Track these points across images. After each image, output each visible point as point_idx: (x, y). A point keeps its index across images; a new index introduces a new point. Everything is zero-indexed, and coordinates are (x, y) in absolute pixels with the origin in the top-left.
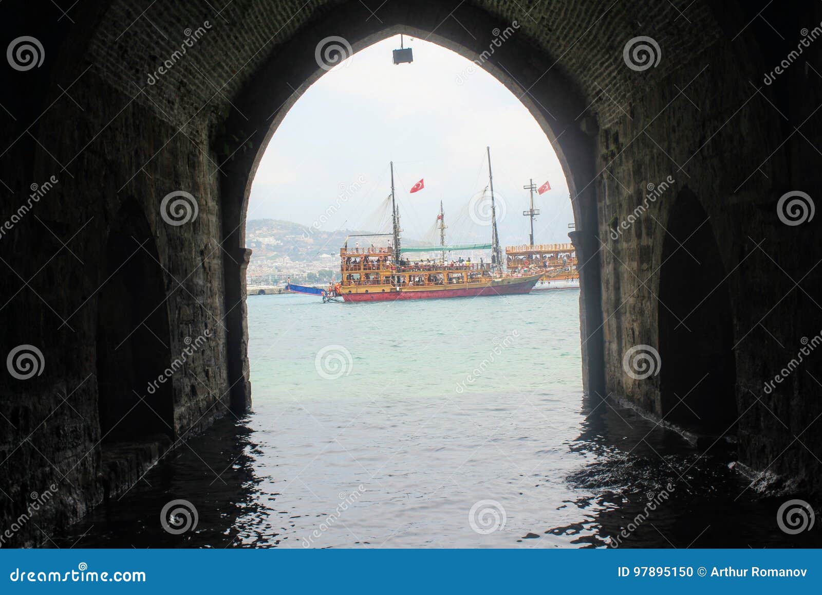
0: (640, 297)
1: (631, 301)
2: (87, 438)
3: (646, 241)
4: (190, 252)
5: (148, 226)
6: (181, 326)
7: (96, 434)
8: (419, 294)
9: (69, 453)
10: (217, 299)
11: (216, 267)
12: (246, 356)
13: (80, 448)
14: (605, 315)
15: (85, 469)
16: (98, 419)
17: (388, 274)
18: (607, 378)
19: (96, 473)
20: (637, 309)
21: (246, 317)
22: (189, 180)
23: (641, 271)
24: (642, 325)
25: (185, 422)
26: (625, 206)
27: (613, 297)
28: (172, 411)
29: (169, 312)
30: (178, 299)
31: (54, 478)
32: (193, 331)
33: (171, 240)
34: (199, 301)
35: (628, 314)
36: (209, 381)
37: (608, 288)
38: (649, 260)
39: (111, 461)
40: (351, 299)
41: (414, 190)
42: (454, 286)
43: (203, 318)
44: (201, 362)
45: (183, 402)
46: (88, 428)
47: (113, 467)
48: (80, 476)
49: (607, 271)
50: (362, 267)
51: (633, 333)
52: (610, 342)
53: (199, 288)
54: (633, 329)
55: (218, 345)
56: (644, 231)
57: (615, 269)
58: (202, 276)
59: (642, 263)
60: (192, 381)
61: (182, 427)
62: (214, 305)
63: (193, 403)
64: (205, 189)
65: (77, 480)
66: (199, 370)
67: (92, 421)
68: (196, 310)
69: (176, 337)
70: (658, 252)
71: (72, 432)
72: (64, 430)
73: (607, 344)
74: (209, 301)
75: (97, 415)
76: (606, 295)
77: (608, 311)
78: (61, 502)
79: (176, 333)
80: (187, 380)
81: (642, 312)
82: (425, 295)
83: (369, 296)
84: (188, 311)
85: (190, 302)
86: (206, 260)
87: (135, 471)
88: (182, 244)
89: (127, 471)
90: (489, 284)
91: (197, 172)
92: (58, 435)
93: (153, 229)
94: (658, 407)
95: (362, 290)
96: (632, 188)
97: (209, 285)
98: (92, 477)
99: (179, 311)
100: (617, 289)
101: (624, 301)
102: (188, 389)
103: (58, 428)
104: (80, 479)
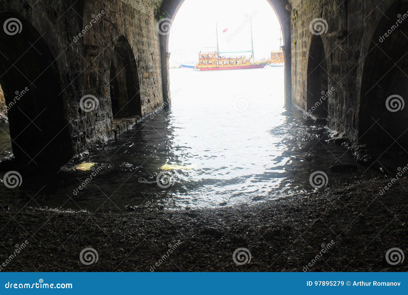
0: (302, 70)
1: (300, 71)
2: (107, 117)
3: (305, 50)
4: (147, 54)
5: (130, 46)
6: (144, 79)
7: (111, 116)
8: (225, 68)
9: (101, 122)
10: (158, 70)
11: (158, 59)
12: (169, 89)
13: (105, 120)
14: (292, 75)
15: (107, 127)
16: (111, 111)
17: (215, 61)
18: (292, 97)
19: (111, 128)
20: (301, 74)
21: (169, 76)
22: (146, 29)
23: (303, 60)
24: (303, 79)
25: (146, 111)
26: (299, 37)
27: (294, 69)
28: (141, 108)
29: (139, 75)
30: (142, 70)
31: (95, 130)
32: (149, 81)
33: (139, 50)
34: (151, 71)
35: (299, 75)
36: (155, 97)
37: (293, 65)
38: (305, 56)
39: (118, 124)
40: (202, 69)
41: (224, 31)
42: (237, 65)
43: (153, 76)
44: (152, 91)
45: (145, 105)
46: (108, 114)
47: (118, 126)
48: (105, 129)
49: (293, 60)
50: (206, 59)
51: (300, 82)
52: (293, 85)
53: (151, 66)
54: (300, 81)
55: (159, 85)
56: (304, 46)
57: (295, 59)
58: (152, 62)
59: (303, 57)
60: (148, 98)
61: (144, 113)
62: (157, 72)
63: (149, 105)
64: (153, 32)
65: (104, 130)
66: (151, 94)
67: (109, 111)
68: (150, 74)
69: (142, 83)
70: (308, 53)
71: (102, 115)
72: (98, 114)
73: (292, 86)
74: (155, 71)
75: (111, 109)
76: (293, 68)
77: (293, 74)
78: (98, 138)
79: (142, 82)
80: (146, 97)
81: (302, 75)
82: (227, 68)
83: (208, 69)
84: (146, 75)
85: (147, 71)
86: (154, 57)
87: (126, 127)
88: (143, 51)
89: (123, 127)
90: (250, 65)
91: (149, 26)
92: (96, 116)
93: (132, 47)
94: (306, 108)
95: (205, 67)
96: (301, 30)
97: (155, 65)
98: (110, 129)
99: (143, 75)
100: (296, 66)
101: (297, 70)
102: (147, 101)
103: (96, 114)
104: (105, 131)
